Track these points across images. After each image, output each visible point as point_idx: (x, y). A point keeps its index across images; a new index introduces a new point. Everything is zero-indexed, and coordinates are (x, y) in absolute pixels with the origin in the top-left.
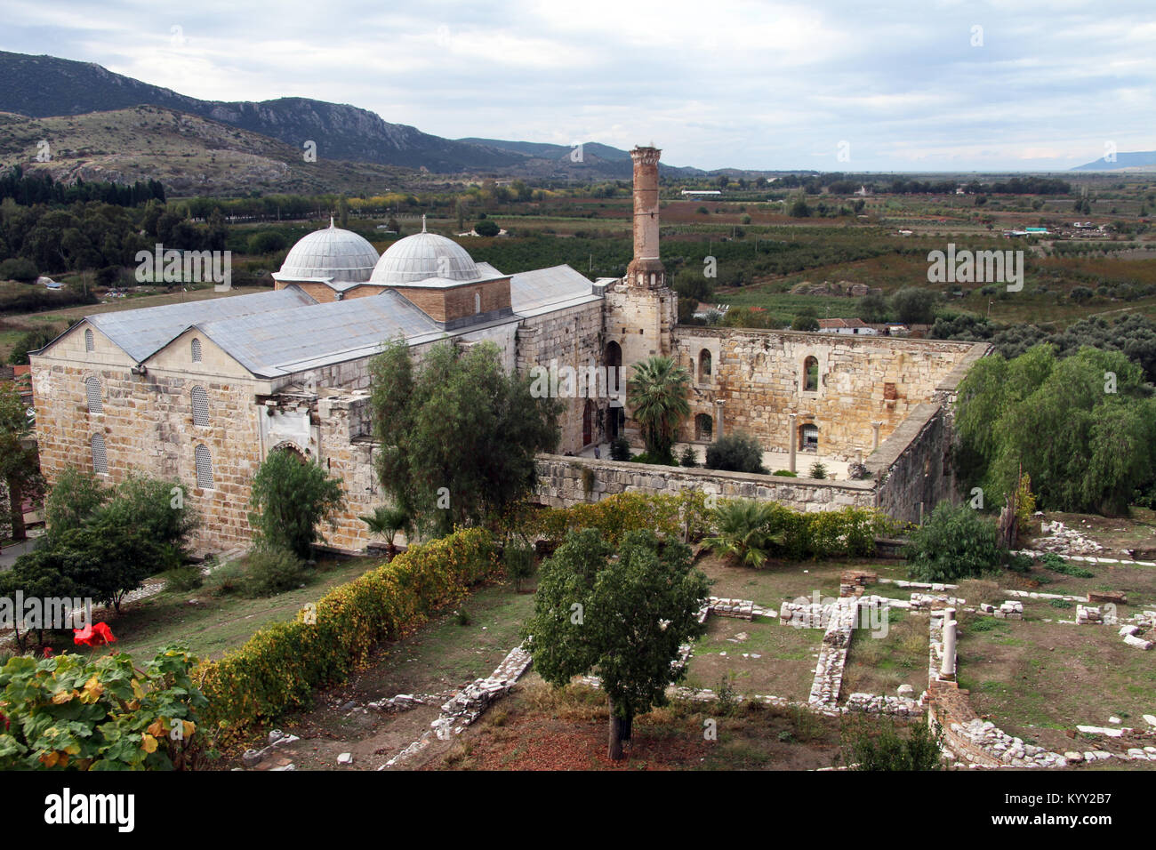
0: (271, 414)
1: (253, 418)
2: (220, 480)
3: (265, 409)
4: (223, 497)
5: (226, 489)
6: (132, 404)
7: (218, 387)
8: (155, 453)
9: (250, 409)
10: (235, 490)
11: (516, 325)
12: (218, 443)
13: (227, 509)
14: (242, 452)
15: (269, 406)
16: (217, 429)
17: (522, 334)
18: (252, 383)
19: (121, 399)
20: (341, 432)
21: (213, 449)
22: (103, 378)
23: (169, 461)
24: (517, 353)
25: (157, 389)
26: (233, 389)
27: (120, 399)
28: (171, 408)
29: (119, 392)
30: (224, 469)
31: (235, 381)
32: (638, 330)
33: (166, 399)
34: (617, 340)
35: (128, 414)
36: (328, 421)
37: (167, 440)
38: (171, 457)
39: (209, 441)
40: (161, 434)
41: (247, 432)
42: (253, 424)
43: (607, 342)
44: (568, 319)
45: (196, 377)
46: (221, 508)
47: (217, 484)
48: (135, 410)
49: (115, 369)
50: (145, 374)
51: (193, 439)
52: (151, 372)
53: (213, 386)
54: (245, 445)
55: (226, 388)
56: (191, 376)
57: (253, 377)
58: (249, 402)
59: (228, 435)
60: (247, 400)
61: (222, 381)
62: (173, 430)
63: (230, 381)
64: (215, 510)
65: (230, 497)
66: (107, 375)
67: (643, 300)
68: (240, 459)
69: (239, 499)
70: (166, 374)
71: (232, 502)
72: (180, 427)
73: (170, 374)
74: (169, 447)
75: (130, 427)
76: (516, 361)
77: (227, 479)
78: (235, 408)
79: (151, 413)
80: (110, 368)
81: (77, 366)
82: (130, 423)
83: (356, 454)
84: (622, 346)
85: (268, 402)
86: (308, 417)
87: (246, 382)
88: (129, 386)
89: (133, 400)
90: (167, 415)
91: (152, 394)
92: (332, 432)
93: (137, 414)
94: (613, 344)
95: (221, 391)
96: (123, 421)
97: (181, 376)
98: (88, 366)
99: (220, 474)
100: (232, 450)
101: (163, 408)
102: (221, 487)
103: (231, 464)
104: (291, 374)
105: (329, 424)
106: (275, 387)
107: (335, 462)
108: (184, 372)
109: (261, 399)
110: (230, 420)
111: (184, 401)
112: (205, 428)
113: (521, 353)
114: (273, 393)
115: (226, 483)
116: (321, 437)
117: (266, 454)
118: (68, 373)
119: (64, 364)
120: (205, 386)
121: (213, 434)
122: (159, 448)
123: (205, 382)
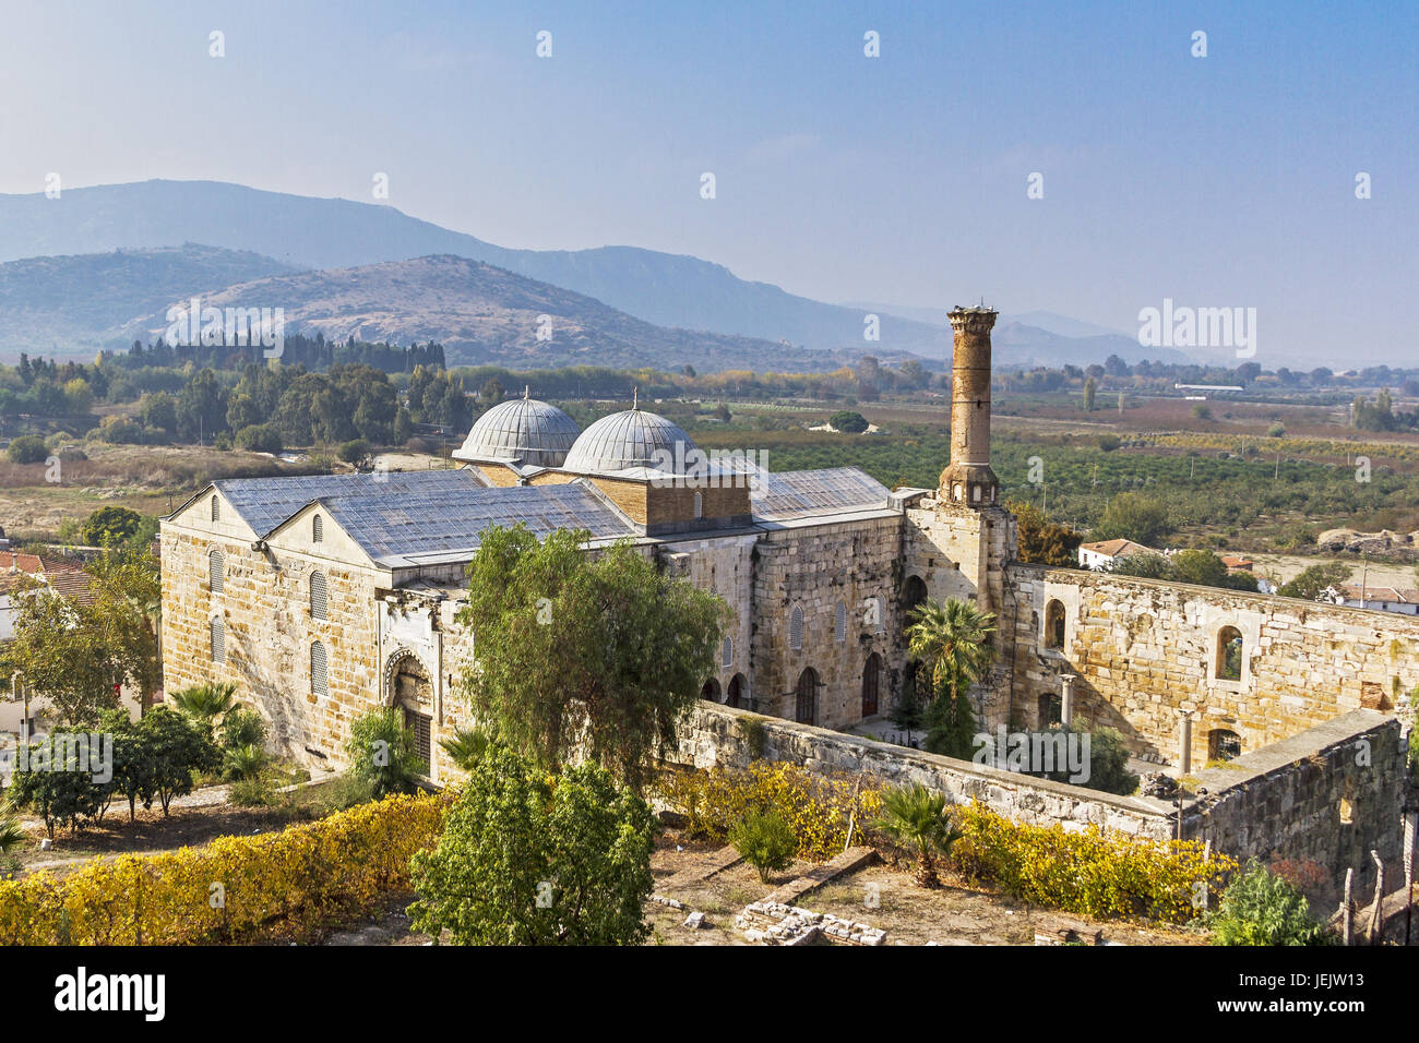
0: (391, 612)
1: (372, 615)
2: (334, 686)
3: (385, 606)
4: (337, 707)
5: (340, 698)
6: (251, 586)
7: (338, 575)
8: (271, 646)
9: (369, 604)
10: (349, 701)
11: (754, 538)
12: (335, 641)
13: (340, 722)
14: (358, 655)
15: (389, 603)
16: (335, 624)
17: (762, 550)
18: (372, 573)
19: (242, 578)
20: (464, 644)
21: (329, 649)
22: (226, 552)
23: (285, 658)
24: (754, 577)
25: (278, 571)
26: (353, 578)
28: (290, 595)
29: (241, 571)
30: (339, 674)
31: (356, 569)
32: (952, 564)
33: (287, 584)
34: (922, 574)
35: (247, 597)
36: (452, 628)
37: (284, 632)
38: (287, 652)
39: (325, 639)
40: (278, 624)
41: (365, 632)
42: (371, 623)
43: (907, 576)
44: (842, 539)
45: (316, 560)
46: (334, 720)
47: (331, 691)
48: (254, 593)
49: (238, 543)
50: (267, 551)
51: (310, 633)
52: (273, 550)
53: (332, 573)
54: (362, 647)
55: (346, 576)
56: (311, 559)
57: (374, 566)
58: (368, 595)
59: (345, 634)
60: (367, 593)
61: (342, 568)
62: (291, 621)
63: (350, 568)
64: (328, 722)
65: (344, 707)
66: (230, 549)
67: (960, 522)
68: (357, 664)
69: (353, 712)
70: (287, 553)
71: (345, 715)
72: (298, 618)
73: (291, 554)
74: (286, 640)
75: (248, 612)
76: (753, 586)
77: (342, 687)
78: (354, 601)
79: (269, 597)
80: (233, 542)
81: (202, 536)
82: (248, 607)
84: (929, 584)
85: (389, 598)
86: (429, 622)
87: (368, 571)
88: (251, 564)
89: (254, 581)
90: (286, 603)
91: (272, 576)
92: (455, 642)
93: (256, 597)
94: (915, 579)
95: (340, 579)
96: (242, 604)
97: (303, 557)
98: (213, 538)
99: (334, 679)
100: (349, 651)
101: (282, 594)
102: (336, 695)
103: (346, 668)
104: (419, 567)
105: (452, 632)
106: (398, 580)
107: (456, 680)
108: (305, 552)
109: (380, 594)
110: (348, 615)
111: (304, 588)
112: (322, 622)
113: (760, 576)
114: (394, 587)
115: (341, 691)
116: (441, 646)
117: (384, 662)
118: (193, 543)
119: (190, 533)
120: (325, 572)
121: (331, 630)
122: (276, 640)
123: (325, 566)
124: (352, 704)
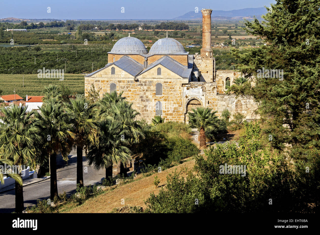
0: (188, 89)
1: (181, 91)
2: (165, 112)
3: (185, 88)
4: (166, 117)
5: (168, 115)
6: (130, 91)
7: (167, 82)
8: (139, 105)
9: (180, 88)
12: (165, 100)
14: (175, 102)
16: (165, 96)
18: (181, 80)
20: (213, 93)
21: (163, 102)
22: (118, 83)
23: (145, 108)
25: (142, 85)
26: (173, 83)
27: (125, 89)
28: (147, 90)
29: (125, 87)
30: (167, 108)
31: (175, 80)
32: (206, 72)
33: (145, 88)
35: (128, 94)
37: (144, 101)
38: (146, 106)
39: (162, 100)
40: (142, 99)
41: (178, 96)
42: (180, 93)
45: (158, 80)
48: (131, 92)
49: (124, 79)
50: (137, 81)
51: (155, 100)
52: (139, 80)
53: (165, 82)
54: (177, 100)
55: (170, 82)
56: (156, 80)
57: (182, 78)
58: (179, 86)
59: (170, 97)
60: (179, 85)
61: (169, 80)
62: (147, 97)
63: (172, 80)
66: (120, 82)
68: (174, 105)
69: (173, 117)
70: (146, 79)
71: (169, 119)
72: (150, 97)
73: (147, 80)
74: (144, 103)
78: (174, 88)
79: (138, 92)
80: (122, 79)
81: (106, 79)
83: (218, 99)
85: (187, 86)
86: (202, 89)
87: (179, 80)
88: (129, 85)
89: (131, 89)
90: (145, 93)
91: (139, 87)
92: (210, 93)
93: (132, 94)
95: (168, 83)
97: (152, 80)
98: (112, 79)
99: (165, 110)
100: (171, 102)
101: (144, 91)
102: (166, 114)
103: (170, 106)
105: (209, 91)
107: (211, 102)
108: (154, 78)
109: (184, 85)
110: (171, 92)
111: (153, 88)
112: (160, 96)
114: (189, 82)
115: (168, 113)
116: (206, 95)
117: (185, 102)
118: (102, 82)
119: (100, 79)
120: (162, 83)
121: (164, 97)
122: (140, 104)
123: (161, 81)
124: (172, 115)
